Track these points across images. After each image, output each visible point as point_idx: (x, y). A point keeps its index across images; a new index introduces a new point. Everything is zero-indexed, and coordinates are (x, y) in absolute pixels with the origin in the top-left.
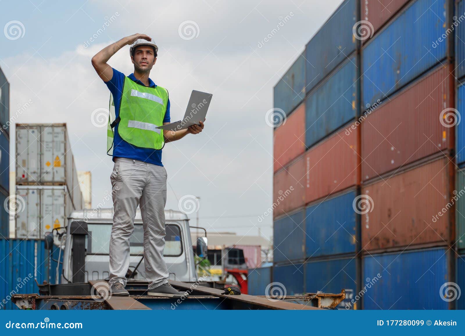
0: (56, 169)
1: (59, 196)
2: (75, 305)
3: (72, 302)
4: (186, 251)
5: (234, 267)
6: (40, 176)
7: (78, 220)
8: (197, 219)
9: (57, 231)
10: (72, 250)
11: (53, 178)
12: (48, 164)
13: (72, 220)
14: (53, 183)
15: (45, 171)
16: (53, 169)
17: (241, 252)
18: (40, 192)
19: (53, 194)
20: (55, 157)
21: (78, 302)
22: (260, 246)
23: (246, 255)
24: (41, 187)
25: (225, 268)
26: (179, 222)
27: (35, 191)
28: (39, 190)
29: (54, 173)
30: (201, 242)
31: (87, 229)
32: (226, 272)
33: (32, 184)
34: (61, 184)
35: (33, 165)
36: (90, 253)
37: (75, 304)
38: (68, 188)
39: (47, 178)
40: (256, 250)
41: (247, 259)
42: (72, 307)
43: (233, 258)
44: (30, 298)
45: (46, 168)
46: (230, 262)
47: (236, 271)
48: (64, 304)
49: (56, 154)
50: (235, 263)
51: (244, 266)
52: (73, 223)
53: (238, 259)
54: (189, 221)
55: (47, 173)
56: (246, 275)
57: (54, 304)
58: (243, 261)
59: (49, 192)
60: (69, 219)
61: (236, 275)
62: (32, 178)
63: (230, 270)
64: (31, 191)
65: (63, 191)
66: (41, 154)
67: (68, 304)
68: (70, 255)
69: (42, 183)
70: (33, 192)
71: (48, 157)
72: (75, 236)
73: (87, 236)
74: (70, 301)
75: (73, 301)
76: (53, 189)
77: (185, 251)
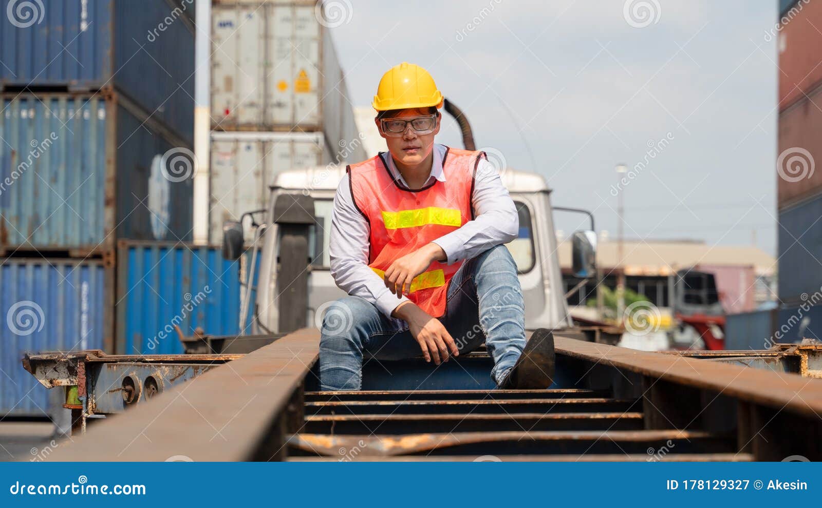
0: (300, 96)
1: (307, 156)
2: (179, 375)
3: (171, 368)
4: (544, 262)
5: (695, 311)
6: (265, 112)
7: (295, 193)
8: (621, 211)
9: (253, 218)
10: (279, 260)
11: (294, 116)
12: (283, 86)
13: (280, 192)
14: (293, 128)
15: (275, 100)
16: (293, 97)
17: (711, 280)
18: (264, 146)
19: (293, 151)
20: (298, 70)
21: (186, 368)
22: (751, 268)
23: (722, 285)
24: (265, 136)
25: (676, 313)
26: (529, 196)
27: (254, 145)
28: (261, 144)
29: (294, 108)
30: (582, 244)
31: (312, 211)
32: (678, 322)
33: (245, 128)
34: (310, 129)
35: (250, 89)
36: (319, 267)
37: (178, 373)
38: (326, 139)
39: (281, 116)
40: (743, 275)
41: (723, 295)
42: (172, 380)
43: (693, 292)
44: (71, 359)
45: (278, 95)
46: (689, 299)
47: (699, 318)
48: (152, 375)
49: (300, 64)
50: (698, 301)
51: (716, 309)
52: (280, 198)
53: (703, 293)
54: (552, 195)
55: (280, 105)
56: (721, 327)
57: (130, 375)
58: (714, 297)
59: (285, 148)
60: (274, 188)
61: (700, 327)
62: (248, 116)
63: (688, 316)
64: (243, 145)
65: (314, 145)
66: (267, 65)
67: (163, 372)
68: (274, 270)
69: (269, 127)
70: (249, 148)
71: (281, 71)
72: (285, 228)
73: (312, 228)
74: (166, 366)
75: (174, 366)
76: (293, 142)
77: (541, 262)
